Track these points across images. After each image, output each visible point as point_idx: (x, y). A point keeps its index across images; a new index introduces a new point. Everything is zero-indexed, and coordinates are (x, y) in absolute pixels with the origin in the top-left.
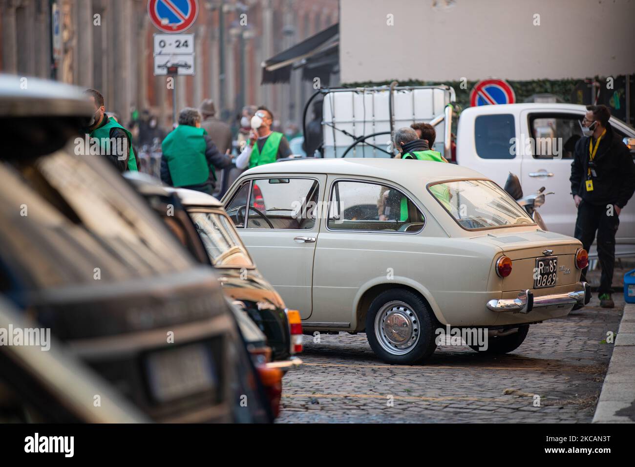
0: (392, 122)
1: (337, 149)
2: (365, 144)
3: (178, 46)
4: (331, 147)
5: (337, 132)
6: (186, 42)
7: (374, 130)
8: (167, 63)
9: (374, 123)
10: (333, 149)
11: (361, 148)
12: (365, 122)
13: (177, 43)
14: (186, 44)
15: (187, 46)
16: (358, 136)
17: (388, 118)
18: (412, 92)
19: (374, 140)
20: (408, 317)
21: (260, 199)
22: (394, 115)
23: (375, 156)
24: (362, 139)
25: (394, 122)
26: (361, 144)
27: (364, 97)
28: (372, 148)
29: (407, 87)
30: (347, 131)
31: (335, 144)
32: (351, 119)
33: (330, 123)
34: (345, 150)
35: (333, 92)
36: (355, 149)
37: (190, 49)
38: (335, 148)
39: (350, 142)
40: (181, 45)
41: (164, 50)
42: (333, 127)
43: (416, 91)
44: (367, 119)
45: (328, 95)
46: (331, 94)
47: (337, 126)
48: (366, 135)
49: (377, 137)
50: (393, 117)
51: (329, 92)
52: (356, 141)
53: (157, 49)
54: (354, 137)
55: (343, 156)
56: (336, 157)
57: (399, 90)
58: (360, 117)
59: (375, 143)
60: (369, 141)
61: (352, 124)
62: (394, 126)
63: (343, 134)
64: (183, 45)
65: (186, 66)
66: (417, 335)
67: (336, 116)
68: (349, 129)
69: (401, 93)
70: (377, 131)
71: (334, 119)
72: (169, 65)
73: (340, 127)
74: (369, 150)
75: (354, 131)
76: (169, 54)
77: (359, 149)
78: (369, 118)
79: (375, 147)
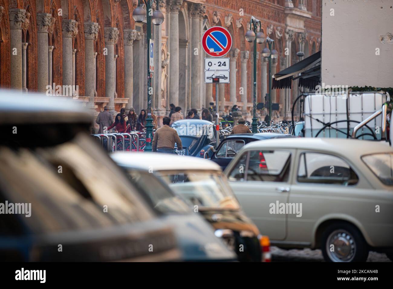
0: (348, 114)
1: (313, 131)
2: (330, 128)
3: (219, 66)
4: (309, 129)
5: (313, 120)
6: (225, 63)
7: (336, 119)
8: (213, 75)
9: (336, 114)
10: (310, 131)
11: (328, 131)
12: (330, 114)
13: (220, 63)
14: (224, 64)
15: (225, 65)
16: (326, 122)
17: (345, 112)
18: (361, 96)
19: (337, 125)
20: (349, 240)
21: (263, 162)
22: (349, 110)
23: (337, 136)
24: (329, 125)
25: (350, 114)
26: (328, 127)
27: (330, 98)
28: (335, 130)
29: (358, 92)
30: (320, 119)
31: (311, 128)
32: (321, 112)
33: (308, 114)
34: (317, 131)
35: (311, 95)
36: (324, 131)
37: (227, 67)
38: (312, 130)
39: (321, 126)
40: (221, 65)
41: (211, 68)
42: (311, 117)
43: (364, 95)
44: (332, 112)
45: (307, 97)
46: (310, 96)
47: (313, 116)
48: (331, 122)
49: (338, 124)
50: (349, 111)
51: (308, 95)
52: (325, 126)
53: (207, 67)
54: (324, 124)
55: (316, 136)
56: (312, 136)
57: (353, 94)
58: (327, 111)
59: (337, 127)
60: (334, 126)
61: (323, 115)
62: (349, 117)
63: (317, 121)
64: (223, 65)
65: (224, 77)
66: (353, 252)
67: (313, 109)
68: (321, 118)
69: (354, 96)
70: (338, 120)
71: (311, 112)
72: (214, 77)
73: (315, 117)
74: (333, 132)
75: (324, 120)
76: (214, 70)
77: (327, 131)
78: (333, 111)
79: (337, 130)
